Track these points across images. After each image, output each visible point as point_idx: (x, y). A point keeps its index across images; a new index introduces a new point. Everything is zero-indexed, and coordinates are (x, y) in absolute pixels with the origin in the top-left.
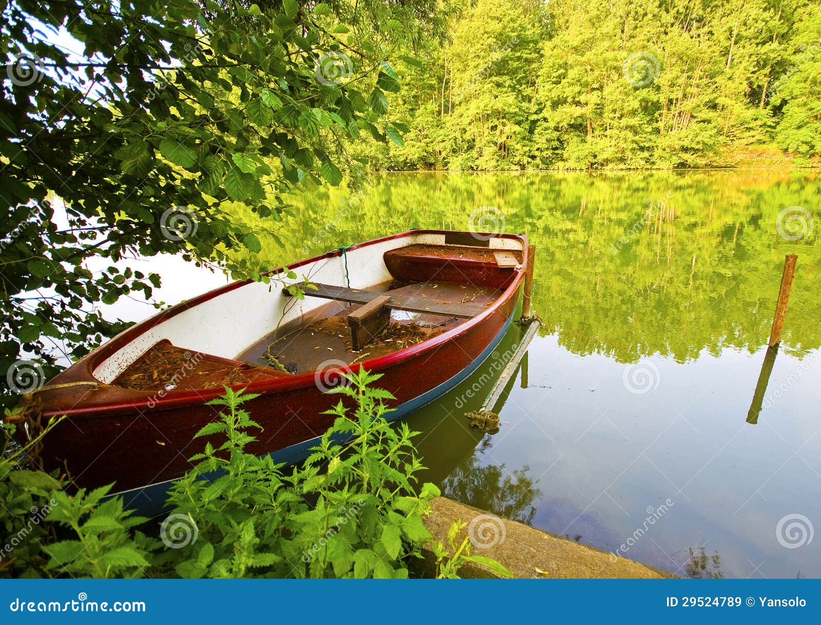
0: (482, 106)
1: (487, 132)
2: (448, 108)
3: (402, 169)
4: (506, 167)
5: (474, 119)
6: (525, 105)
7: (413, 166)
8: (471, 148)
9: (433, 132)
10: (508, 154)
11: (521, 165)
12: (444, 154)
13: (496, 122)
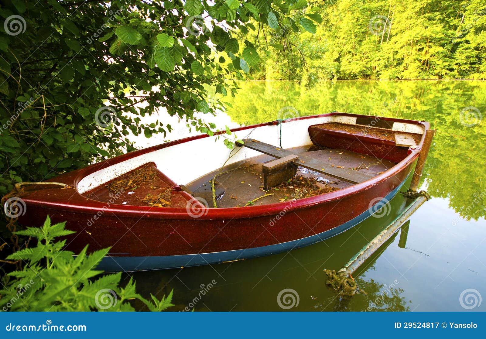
0: (413, 35)
1: (414, 52)
2: (386, 38)
3: (347, 79)
4: (427, 77)
5: (405, 44)
6: (450, 32)
7: (355, 77)
8: (399, 64)
9: (373, 54)
10: (430, 68)
11: (439, 76)
12: (378, 69)
13: (423, 45)
